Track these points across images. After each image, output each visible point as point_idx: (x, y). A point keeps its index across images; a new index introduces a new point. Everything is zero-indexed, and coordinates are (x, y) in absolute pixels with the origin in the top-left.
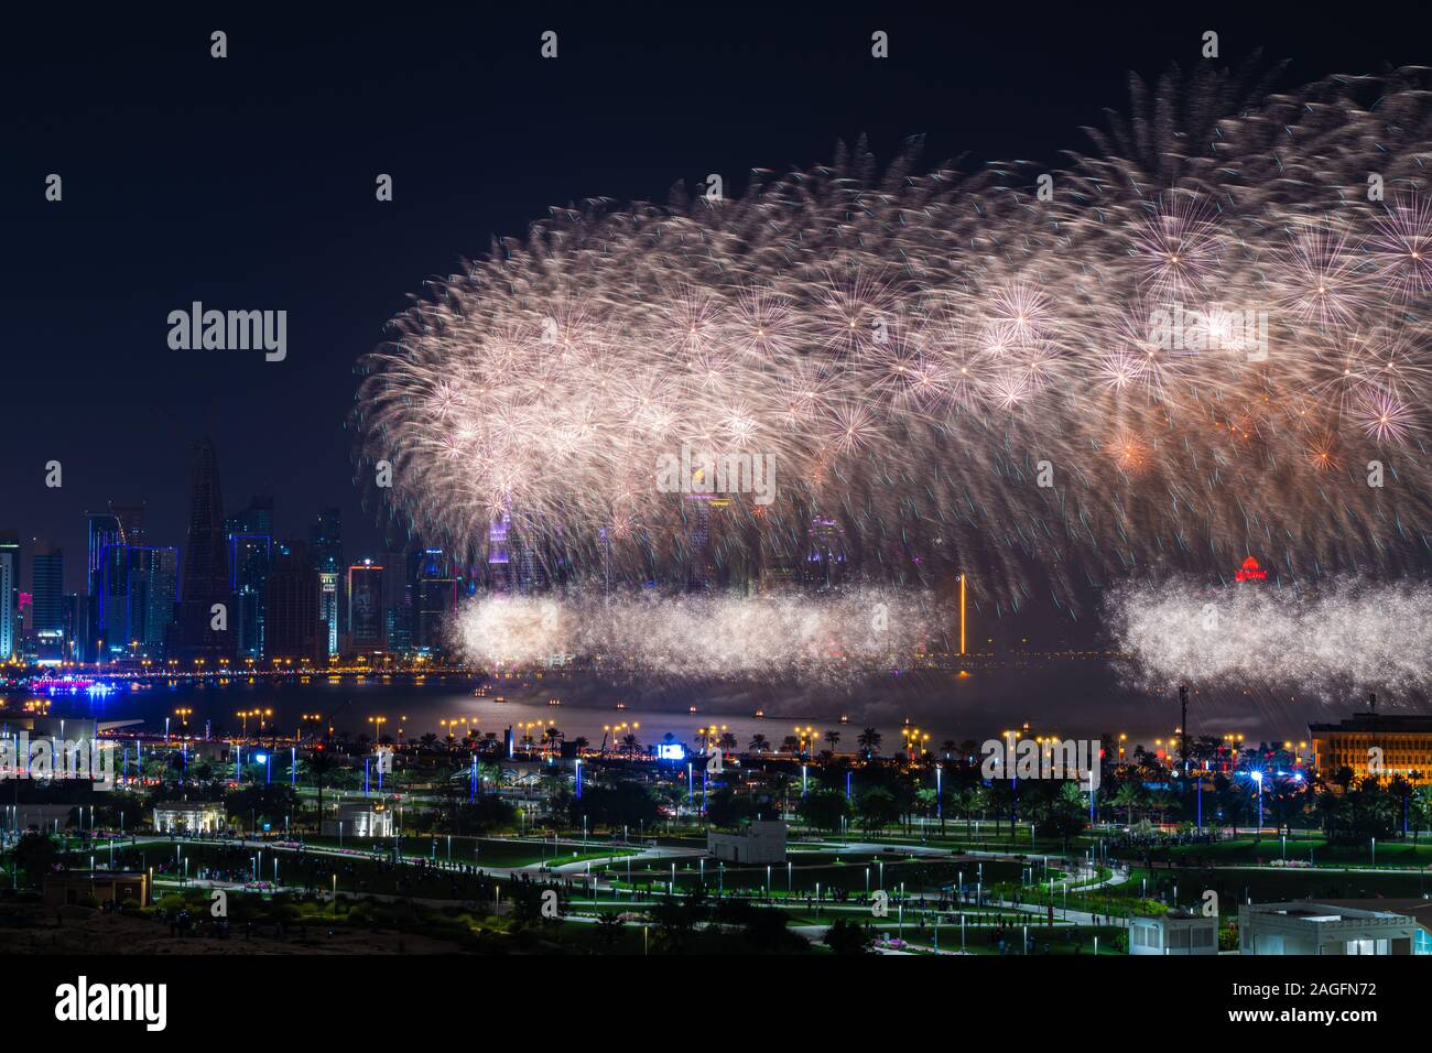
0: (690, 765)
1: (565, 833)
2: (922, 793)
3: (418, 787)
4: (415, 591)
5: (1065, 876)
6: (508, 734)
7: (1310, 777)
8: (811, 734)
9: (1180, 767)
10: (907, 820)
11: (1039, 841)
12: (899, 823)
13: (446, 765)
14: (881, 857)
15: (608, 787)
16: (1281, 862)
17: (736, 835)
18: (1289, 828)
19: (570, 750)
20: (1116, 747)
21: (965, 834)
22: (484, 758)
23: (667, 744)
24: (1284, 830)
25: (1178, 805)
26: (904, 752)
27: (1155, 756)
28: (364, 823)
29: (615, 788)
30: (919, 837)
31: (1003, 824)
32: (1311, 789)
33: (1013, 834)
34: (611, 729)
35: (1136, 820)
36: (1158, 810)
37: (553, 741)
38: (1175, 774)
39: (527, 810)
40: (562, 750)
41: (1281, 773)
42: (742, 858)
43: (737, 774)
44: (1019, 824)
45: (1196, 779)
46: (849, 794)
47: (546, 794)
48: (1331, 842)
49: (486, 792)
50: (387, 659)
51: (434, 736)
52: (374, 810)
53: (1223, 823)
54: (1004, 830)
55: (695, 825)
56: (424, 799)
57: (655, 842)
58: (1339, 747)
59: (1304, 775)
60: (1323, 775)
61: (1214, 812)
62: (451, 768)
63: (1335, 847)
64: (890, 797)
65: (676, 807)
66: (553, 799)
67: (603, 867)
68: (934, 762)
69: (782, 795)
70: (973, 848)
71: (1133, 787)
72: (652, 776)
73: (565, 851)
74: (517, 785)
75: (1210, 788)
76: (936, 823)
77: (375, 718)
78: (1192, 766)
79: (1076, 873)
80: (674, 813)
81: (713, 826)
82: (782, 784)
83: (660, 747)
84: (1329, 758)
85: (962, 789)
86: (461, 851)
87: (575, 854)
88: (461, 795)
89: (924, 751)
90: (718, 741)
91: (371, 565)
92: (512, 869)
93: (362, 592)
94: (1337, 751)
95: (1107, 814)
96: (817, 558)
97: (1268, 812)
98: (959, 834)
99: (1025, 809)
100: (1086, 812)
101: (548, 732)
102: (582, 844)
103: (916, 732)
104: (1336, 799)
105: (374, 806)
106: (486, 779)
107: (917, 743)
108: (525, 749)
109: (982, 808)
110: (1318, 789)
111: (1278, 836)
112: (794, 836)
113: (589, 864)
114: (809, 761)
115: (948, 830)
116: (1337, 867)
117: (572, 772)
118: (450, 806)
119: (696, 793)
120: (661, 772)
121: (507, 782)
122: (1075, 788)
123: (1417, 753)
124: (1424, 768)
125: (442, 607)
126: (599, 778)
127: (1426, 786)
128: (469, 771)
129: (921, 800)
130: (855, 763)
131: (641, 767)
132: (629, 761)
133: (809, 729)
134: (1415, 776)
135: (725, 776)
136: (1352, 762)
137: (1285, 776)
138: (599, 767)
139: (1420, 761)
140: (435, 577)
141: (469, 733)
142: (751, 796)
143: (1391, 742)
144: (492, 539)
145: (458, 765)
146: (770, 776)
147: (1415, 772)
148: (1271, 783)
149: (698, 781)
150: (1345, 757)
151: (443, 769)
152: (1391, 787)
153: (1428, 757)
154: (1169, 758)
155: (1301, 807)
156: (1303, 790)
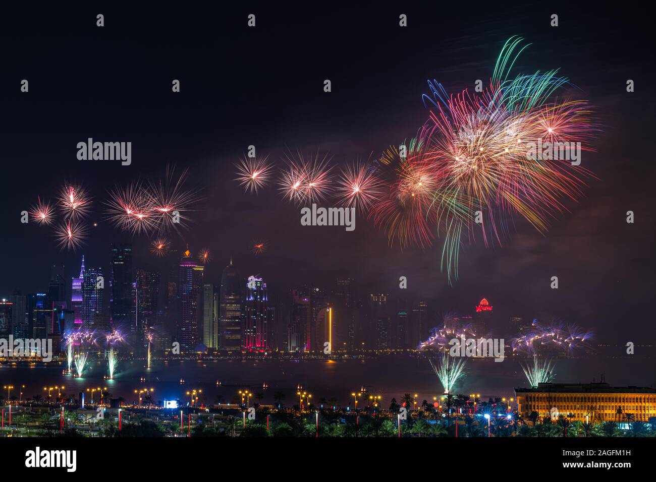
0: (182, 412)
2: (308, 426)
3: (31, 424)
4: (31, 316)
6: (81, 395)
7: (516, 417)
8: (247, 394)
9: (446, 411)
13: (46, 412)
15: (136, 424)
19: (115, 404)
20: (412, 400)
22: (68, 408)
26: (298, 404)
27: (433, 406)
29: (140, 424)
32: (516, 423)
34: (138, 393)
37: (106, 399)
38: (444, 415)
40: (111, 404)
41: (500, 415)
43: (207, 417)
45: (455, 418)
46: (268, 426)
47: (102, 428)
49: (69, 427)
51: (40, 396)
56: (34, 431)
58: (534, 401)
59: (513, 416)
60: (522, 416)
61: (464, 436)
62: (49, 414)
64: (291, 428)
65: (173, 435)
66: (106, 431)
68: (314, 409)
69: (232, 427)
71: (422, 423)
72: (160, 418)
74: (86, 423)
75: (463, 423)
77: (7, 386)
78: (453, 411)
82: (231, 421)
83: (165, 402)
84: (526, 407)
85: (330, 424)
88: (55, 428)
89: (309, 404)
90: (197, 398)
91: (6, 302)
93: (1, 317)
94: (530, 403)
96: (252, 299)
97: (493, 435)
100: (396, 436)
101: (103, 393)
103: (305, 393)
104: (529, 429)
105: (7, 435)
106: (69, 420)
107: (305, 400)
108: (91, 403)
109: (340, 434)
110: (520, 423)
114: (247, 409)
117: (116, 415)
118: (49, 434)
119: (185, 427)
120: (166, 416)
121: (81, 421)
122: (390, 423)
123: (571, 404)
124: (575, 411)
125: (45, 325)
126: (132, 418)
127: (577, 422)
128: (59, 416)
129: (307, 430)
130: (271, 410)
131: (154, 413)
132: (148, 410)
133: (247, 392)
134: (571, 416)
135: (201, 418)
136: (538, 409)
137: (502, 416)
138: (131, 413)
139: (573, 408)
140: (41, 309)
141: (60, 394)
142: (214, 429)
143: (558, 398)
144: (73, 288)
145: (53, 412)
146: (225, 417)
147: (571, 414)
148: (495, 420)
149: (186, 420)
150: (534, 406)
151: (45, 414)
152: (558, 422)
153: (578, 406)
154: (441, 407)
155: (511, 432)
156: (512, 424)
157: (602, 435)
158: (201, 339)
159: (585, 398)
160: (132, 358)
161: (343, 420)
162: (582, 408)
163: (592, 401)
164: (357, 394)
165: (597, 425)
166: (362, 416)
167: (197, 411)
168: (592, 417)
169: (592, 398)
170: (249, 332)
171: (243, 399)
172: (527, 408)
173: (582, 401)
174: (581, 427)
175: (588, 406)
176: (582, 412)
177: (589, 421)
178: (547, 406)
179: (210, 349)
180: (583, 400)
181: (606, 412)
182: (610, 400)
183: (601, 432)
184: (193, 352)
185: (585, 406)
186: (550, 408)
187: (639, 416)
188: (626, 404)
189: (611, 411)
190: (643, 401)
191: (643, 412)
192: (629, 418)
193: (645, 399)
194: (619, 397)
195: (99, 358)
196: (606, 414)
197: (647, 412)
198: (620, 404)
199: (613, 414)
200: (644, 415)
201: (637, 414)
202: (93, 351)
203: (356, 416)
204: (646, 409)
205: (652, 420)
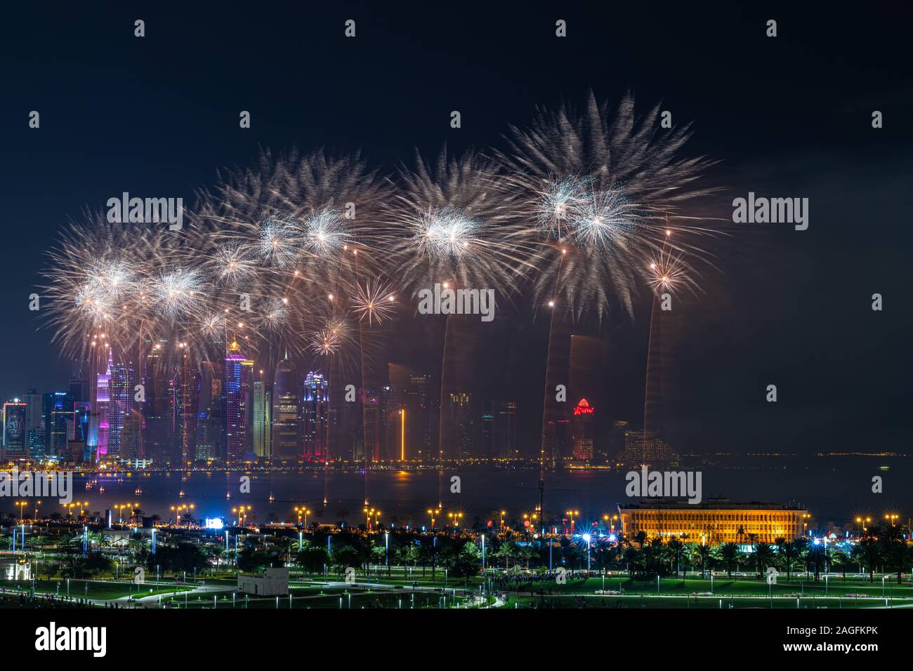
0: (227, 532)
2: (376, 549)
3: (47, 547)
4: (48, 420)
5: (466, 602)
6: (108, 512)
7: (620, 538)
8: (305, 511)
9: (539, 531)
10: (366, 566)
11: (450, 579)
12: (361, 568)
13: (66, 532)
14: (349, 591)
15: (173, 546)
16: (601, 592)
17: (256, 577)
18: (606, 570)
19: (148, 523)
21: (403, 575)
22: (92, 528)
24: (603, 572)
25: (538, 556)
27: (524, 525)
28: (12, 571)
29: (178, 547)
30: (374, 577)
31: (427, 569)
32: (620, 545)
33: (434, 575)
34: (176, 510)
35: (511, 566)
36: (525, 560)
37: (137, 516)
38: (536, 536)
39: (120, 562)
40: (143, 523)
41: (601, 535)
42: (260, 593)
43: (257, 538)
44: (438, 569)
45: (549, 540)
46: (329, 550)
47: (133, 551)
48: (633, 578)
49: (93, 550)
50: (28, 464)
51: (59, 514)
52: (19, 563)
53: (566, 567)
54: (428, 572)
55: (230, 571)
56: (52, 555)
57: (204, 582)
58: (642, 519)
59: (616, 537)
60: (628, 537)
61: (559, 560)
62: (70, 535)
63: (635, 582)
64: (356, 552)
65: (217, 559)
66: (137, 555)
67: (169, 598)
68: (383, 529)
69: (287, 551)
70: (408, 584)
71: (510, 545)
72: (202, 539)
73: (145, 588)
74: (113, 546)
75: (558, 545)
76: (385, 568)
77: (20, 503)
78: (546, 531)
79: (473, 600)
80: (215, 563)
81: (241, 571)
82: (287, 544)
83: (207, 520)
84: (632, 526)
85: (401, 547)
86: (77, 589)
87: (151, 590)
88: (77, 552)
89: (377, 523)
90: (245, 516)
91: (19, 402)
92: (109, 601)
93: (12, 420)
94: (637, 521)
95: (492, 562)
96: (310, 399)
97: (593, 559)
98: (399, 575)
99: (441, 559)
100: (480, 561)
101: (134, 511)
102: (156, 584)
103: (373, 510)
104: (636, 551)
105: (19, 560)
106: (93, 542)
107: (373, 518)
108: (119, 522)
109: (414, 558)
110: (625, 545)
111: (600, 575)
112: (293, 577)
113: (160, 597)
114: (304, 529)
115: (392, 573)
116: (636, 594)
117: (150, 537)
118: (69, 559)
119: (231, 550)
120: (208, 537)
121: (107, 543)
122: (473, 545)
123: (685, 522)
124: (690, 531)
125: (65, 430)
126: (168, 541)
127: (691, 543)
128: (82, 537)
129: (375, 554)
130: (333, 530)
131: (195, 533)
132: (187, 530)
133: (304, 509)
134: (684, 537)
135: (249, 539)
136: (646, 528)
137: (605, 537)
138: (167, 533)
139: (687, 527)
140: (61, 410)
141: (82, 512)
142: (266, 552)
143: (670, 516)
144: (99, 386)
145: (75, 533)
146: (278, 539)
147: (684, 534)
148: (596, 541)
149: (232, 542)
150: (642, 525)
151: (65, 536)
152: (670, 543)
153: (693, 525)
154: (532, 526)
155: (614, 557)
156: (615, 546)
157: (720, 558)
158: (250, 446)
159: (701, 516)
160: (168, 468)
161: (418, 542)
162: (697, 527)
163: (709, 520)
164: (434, 511)
165: (715, 548)
166: (440, 537)
167: (246, 531)
168: (709, 537)
169: (709, 516)
170: (306, 438)
171: (300, 517)
172: (634, 528)
173: (697, 519)
174: (696, 550)
175: (705, 525)
176: (698, 531)
177: (705, 543)
178: (657, 525)
179: (260, 458)
180: (699, 517)
181: (725, 531)
182: (730, 517)
183: (720, 556)
184: (240, 462)
185: (701, 525)
186: (660, 527)
187: (764, 537)
188: (749, 523)
189: (730, 530)
190: (768, 518)
191: (769, 532)
192: (752, 539)
193: (770, 516)
194: (740, 514)
195: (129, 469)
196: (725, 535)
197: (773, 532)
198: (741, 523)
199: (733, 535)
200: (770, 535)
201: (761, 535)
202: (122, 461)
203: (433, 537)
204: (772, 528)
205: (779, 541)
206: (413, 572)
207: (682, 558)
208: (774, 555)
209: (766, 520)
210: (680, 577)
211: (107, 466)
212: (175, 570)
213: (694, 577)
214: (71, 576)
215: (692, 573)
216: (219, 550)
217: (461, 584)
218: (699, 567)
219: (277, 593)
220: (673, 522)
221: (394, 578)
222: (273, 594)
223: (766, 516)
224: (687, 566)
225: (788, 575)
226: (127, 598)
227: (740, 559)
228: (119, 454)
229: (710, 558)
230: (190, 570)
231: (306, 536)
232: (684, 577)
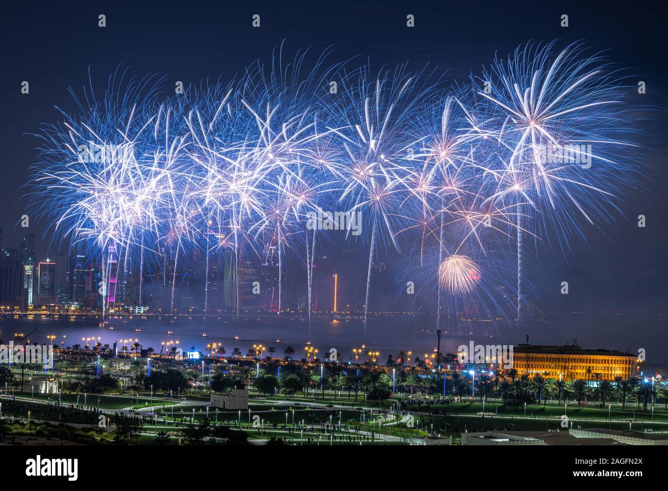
0: (203, 362)
1: (142, 393)
2: (314, 377)
3: (70, 370)
4: (71, 275)
5: (380, 418)
6: (115, 345)
7: (497, 373)
8: (261, 348)
9: (436, 367)
10: (306, 390)
11: (369, 401)
12: (302, 392)
13: (84, 359)
14: (293, 408)
15: (163, 371)
16: (482, 413)
17: (224, 396)
18: (486, 397)
19: (144, 353)
20: (406, 357)
21: (334, 397)
22: (103, 356)
23: (192, 352)
24: (484, 398)
25: (435, 385)
26: (305, 357)
27: (425, 362)
28: (44, 387)
29: (166, 372)
30: (312, 398)
31: (352, 393)
32: (497, 380)
33: (356, 398)
34: (165, 344)
35: (415, 392)
36: (425, 388)
37: (137, 349)
38: (434, 371)
39: (123, 382)
40: (141, 353)
41: (483, 372)
42: (227, 407)
43: (226, 367)
44: (359, 393)
45: (443, 374)
46: (279, 377)
47: (133, 374)
48: (506, 404)
49: (104, 373)
50: (57, 308)
51: (79, 346)
52: (49, 381)
53: (456, 395)
54: (352, 396)
55: (205, 391)
56: (74, 375)
57: (185, 398)
58: (514, 360)
59: (494, 373)
60: (503, 373)
61: (451, 389)
62: (87, 361)
63: (507, 407)
64: (299, 379)
65: (196, 382)
66: (137, 377)
67: (160, 410)
68: (320, 363)
69: (247, 376)
70: (338, 404)
71: (414, 377)
72: (184, 367)
73: (142, 402)
74: (119, 370)
75: (450, 378)
76: (320, 392)
77: (50, 336)
78: (442, 367)
79: (385, 417)
80: (194, 385)
81: (213, 391)
82: (246, 371)
83: (189, 353)
85: (333, 376)
86: (92, 401)
87: (147, 404)
88: (92, 374)
89: (315, 358)
90: (217, 350)
91: (50, 262)
92: (115, 410)
93: (45, 275)
95: (401, 389)
96: (266, 264)
97: (477, 390)
98: (331, 397)
99: (362, 386)
100: (391, 388)
101: (134, 344)
102: (150, 398)
103: (312, 348)
104: (509, 384)
105: (49, 379)
106: (104, 366)
107: (312, 354)
108: (123, 353)
109: (342, 385)
110: (500, 379)
111: (481, 401)
112: (252, 397)
113: (153, 408)
114: (260, 361)
115: (326, 396)
116: (508, 416)
117: (146, 364)
118: (86, 379)
119: (205, 375)
120: (189, 365)
121: (114, 368)
122: (386, 376)
123: (547, 363)
124: (550, 370)
125: (83, 283)
126: (159, 367)
127: (551, 379)
128: (96, 363)
129: (313, 381)
130: (282, 362)
131: (179, 363)
132: (174, 359)
134: (546, 374)
135: (218, 367)
136: (517, 367)
137: (485, 373)
138: (159, 362)
139: (548, 367)
140: (81, 269)
141: (96, 344)
142: (232, 378)
143: (535, 358)
145: (90, 360)
146: (241, 368)
147: (546, 372)
148: (479, 376)
149: (207, 369)
150: (514, 364)
151: (83, 361)
152: (535, 379)
153: (552, 365)
154: (431, 363)
155: (493, 387)
156: (493, 380)
157: (572, 391)
158: (221, 299)
159: (559, 359)
161: (345, 373)
162: (556, 367)
163: (565, 362)
164: (358, 350)
165: (569, 383)
166: (362, 370)
167: (217, 362)
168: (564, 375)
169: (565, 359)
173: (556, 361)
174: (554, 384)
175: (562, 366)
176: (556, 370)
177: (562, 379)
178: (525, 364)
180: (558, 360)
181: (577, 371)
182: (581, 361)
183: (572, 389)
185: (559, 366)
186: (528, 367)
187: (606, 376)
188: (595, 365)
189: (581, 370)
190: (610, 362)
191: (610, 372)
192: (597, 377)
193: (612, 360)
194: (589, 358)
195: (131, 313)
196: (577, 373)
197: (613, 372)
198: (590, 365)
199: (583, 373)
200: (611, 374)
201: (604, 374)
202: (126, 307)
203: (356, 370)
204: (613, 369)
205: (618, 379)
206: (341, 395)
207: (543, 390)
208: (613, 390)
209: (608, 363)
210: (542, 404)
211: (115, 311)
212: (164, 389)
213: (552, 405)
214: (88, 392)
215: (551, 401)
216: (197, 375)
217: (377, 405)
218: (557, 397)
219: (239, 408)
220: (537, 363)
221: (327, 399)
222: (237, 408)
223: (608, 360)
224: (547, 396)
225: (624, 405)
226: (128, 409)
227: (588, 392)
228: (123, 302)
229: (564, 390)
230: (175, 389)
231: (262, 366)
232: (545, 404)
